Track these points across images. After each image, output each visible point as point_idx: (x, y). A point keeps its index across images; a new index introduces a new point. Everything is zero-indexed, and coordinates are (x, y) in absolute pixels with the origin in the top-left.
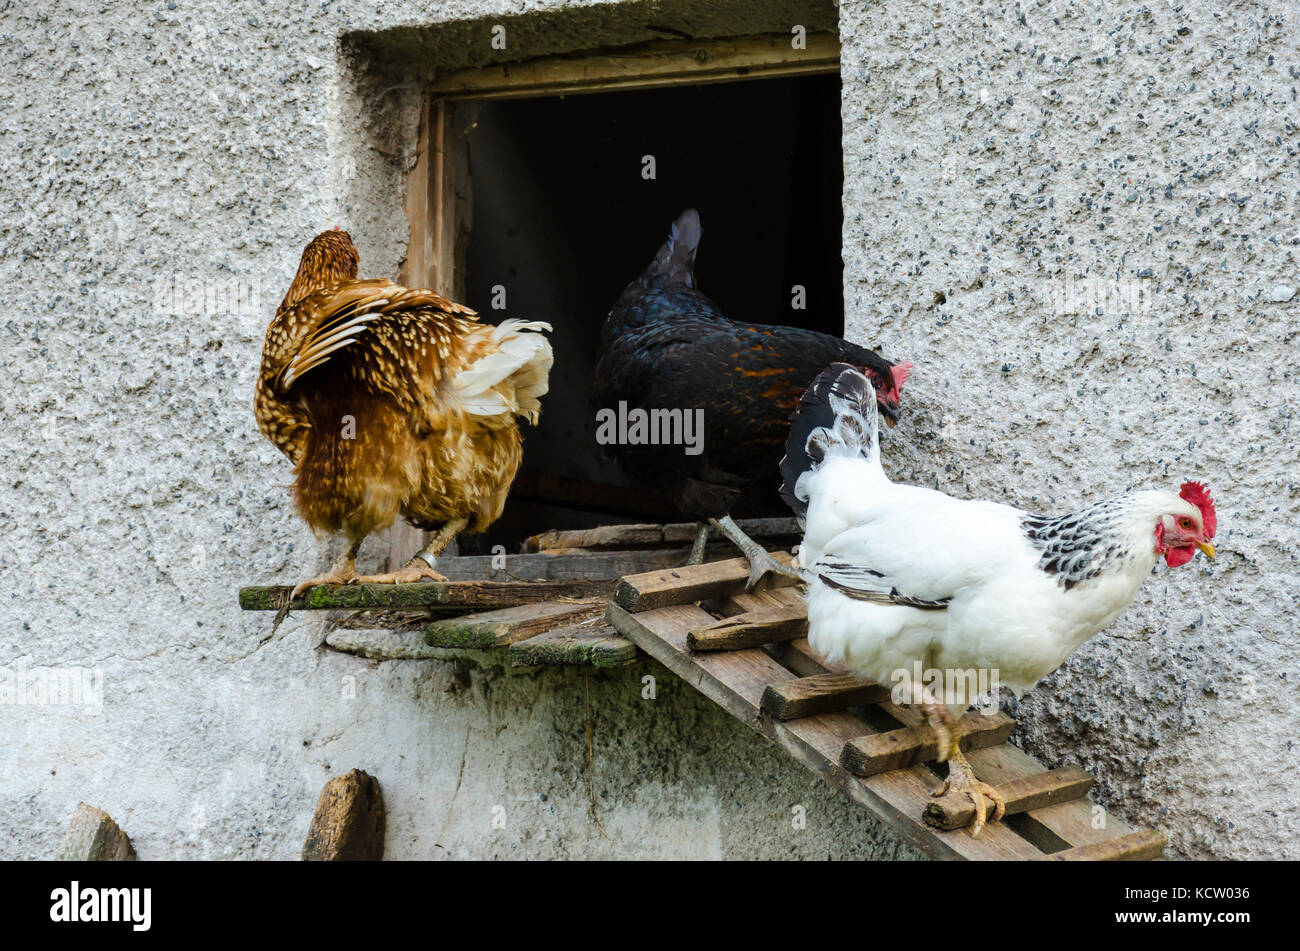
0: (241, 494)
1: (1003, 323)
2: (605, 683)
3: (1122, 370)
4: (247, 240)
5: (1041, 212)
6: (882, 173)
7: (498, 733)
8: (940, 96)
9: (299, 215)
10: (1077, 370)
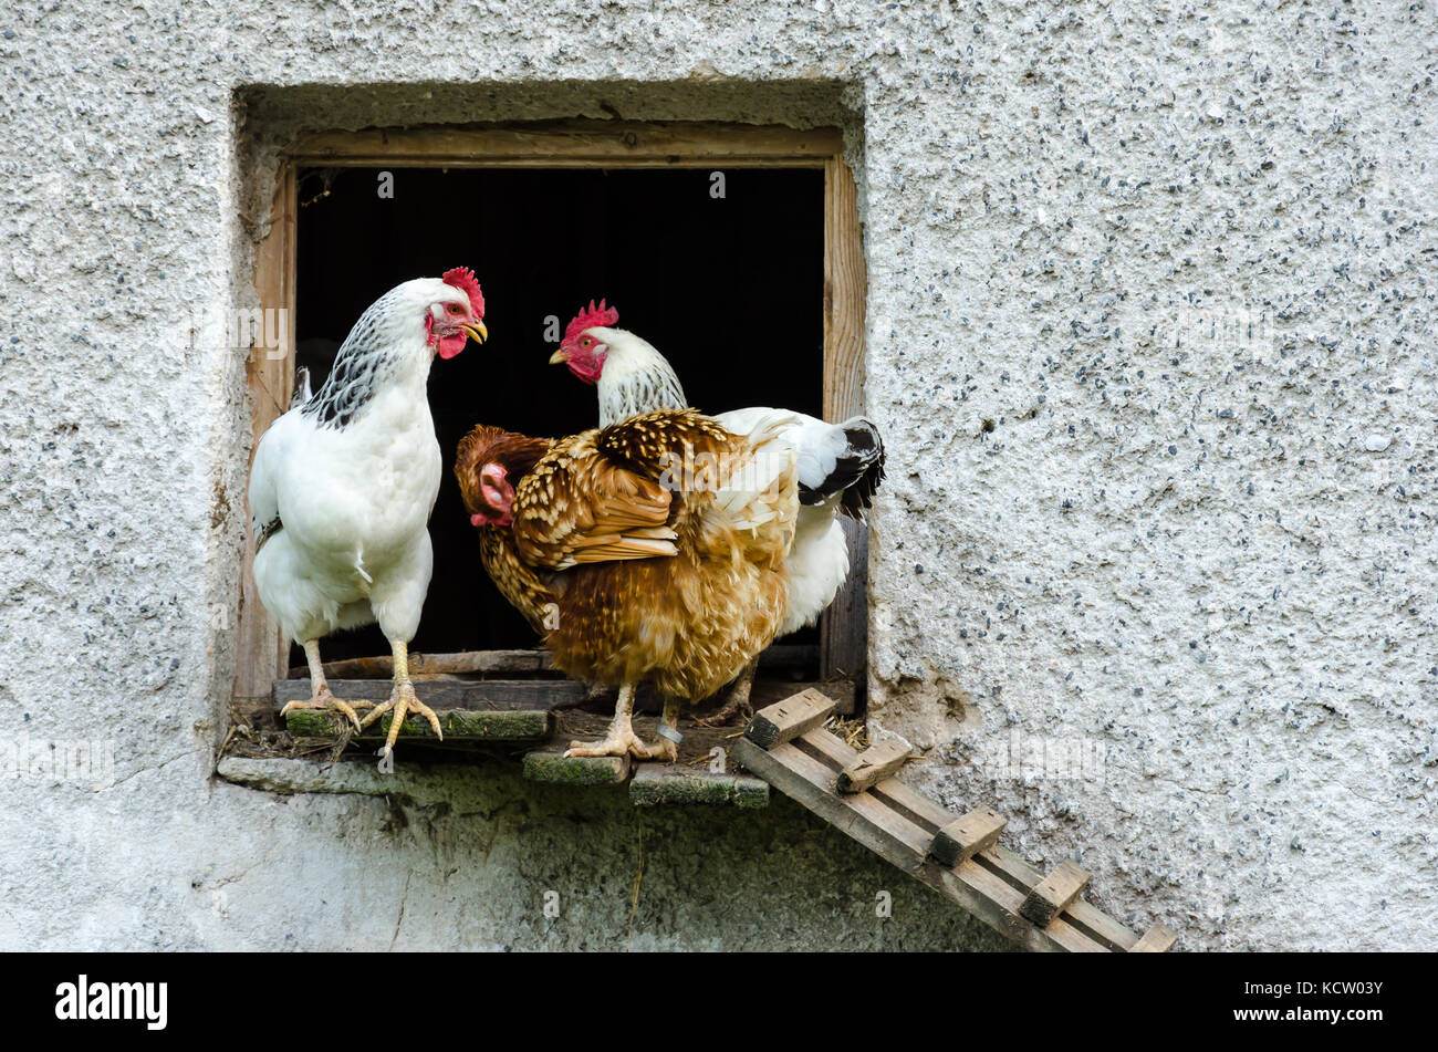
0: (108, 600)
1: (1061, 457)
2: (583, 825)
3: (1197, 512)
4: (112, 311)
5: (1104, 343)
6: (920, 289)
7: (447, 876)
8: (989, 210)
9: (182, 287)
10: (1144, 510)
